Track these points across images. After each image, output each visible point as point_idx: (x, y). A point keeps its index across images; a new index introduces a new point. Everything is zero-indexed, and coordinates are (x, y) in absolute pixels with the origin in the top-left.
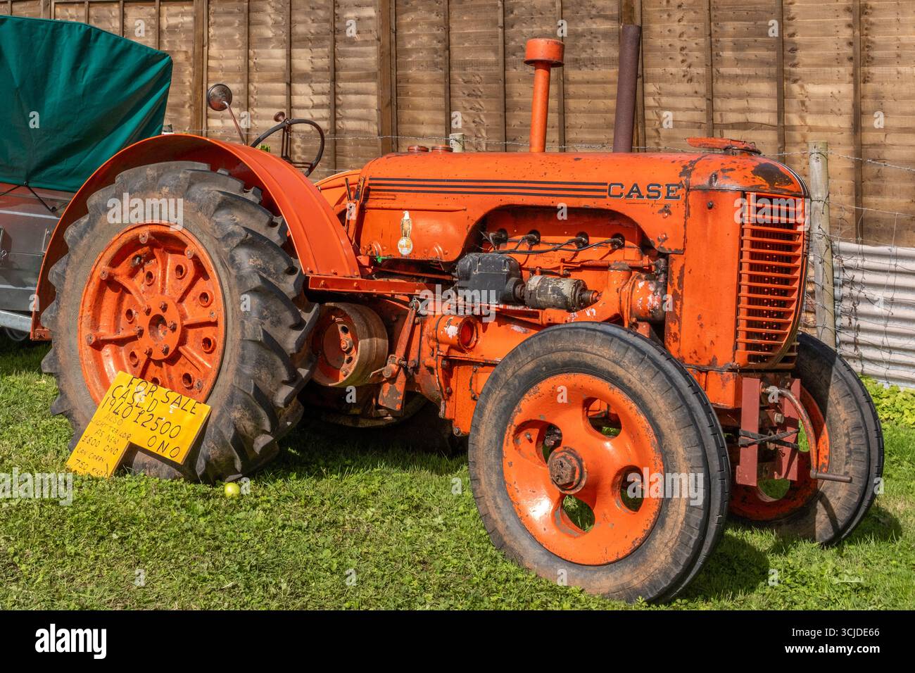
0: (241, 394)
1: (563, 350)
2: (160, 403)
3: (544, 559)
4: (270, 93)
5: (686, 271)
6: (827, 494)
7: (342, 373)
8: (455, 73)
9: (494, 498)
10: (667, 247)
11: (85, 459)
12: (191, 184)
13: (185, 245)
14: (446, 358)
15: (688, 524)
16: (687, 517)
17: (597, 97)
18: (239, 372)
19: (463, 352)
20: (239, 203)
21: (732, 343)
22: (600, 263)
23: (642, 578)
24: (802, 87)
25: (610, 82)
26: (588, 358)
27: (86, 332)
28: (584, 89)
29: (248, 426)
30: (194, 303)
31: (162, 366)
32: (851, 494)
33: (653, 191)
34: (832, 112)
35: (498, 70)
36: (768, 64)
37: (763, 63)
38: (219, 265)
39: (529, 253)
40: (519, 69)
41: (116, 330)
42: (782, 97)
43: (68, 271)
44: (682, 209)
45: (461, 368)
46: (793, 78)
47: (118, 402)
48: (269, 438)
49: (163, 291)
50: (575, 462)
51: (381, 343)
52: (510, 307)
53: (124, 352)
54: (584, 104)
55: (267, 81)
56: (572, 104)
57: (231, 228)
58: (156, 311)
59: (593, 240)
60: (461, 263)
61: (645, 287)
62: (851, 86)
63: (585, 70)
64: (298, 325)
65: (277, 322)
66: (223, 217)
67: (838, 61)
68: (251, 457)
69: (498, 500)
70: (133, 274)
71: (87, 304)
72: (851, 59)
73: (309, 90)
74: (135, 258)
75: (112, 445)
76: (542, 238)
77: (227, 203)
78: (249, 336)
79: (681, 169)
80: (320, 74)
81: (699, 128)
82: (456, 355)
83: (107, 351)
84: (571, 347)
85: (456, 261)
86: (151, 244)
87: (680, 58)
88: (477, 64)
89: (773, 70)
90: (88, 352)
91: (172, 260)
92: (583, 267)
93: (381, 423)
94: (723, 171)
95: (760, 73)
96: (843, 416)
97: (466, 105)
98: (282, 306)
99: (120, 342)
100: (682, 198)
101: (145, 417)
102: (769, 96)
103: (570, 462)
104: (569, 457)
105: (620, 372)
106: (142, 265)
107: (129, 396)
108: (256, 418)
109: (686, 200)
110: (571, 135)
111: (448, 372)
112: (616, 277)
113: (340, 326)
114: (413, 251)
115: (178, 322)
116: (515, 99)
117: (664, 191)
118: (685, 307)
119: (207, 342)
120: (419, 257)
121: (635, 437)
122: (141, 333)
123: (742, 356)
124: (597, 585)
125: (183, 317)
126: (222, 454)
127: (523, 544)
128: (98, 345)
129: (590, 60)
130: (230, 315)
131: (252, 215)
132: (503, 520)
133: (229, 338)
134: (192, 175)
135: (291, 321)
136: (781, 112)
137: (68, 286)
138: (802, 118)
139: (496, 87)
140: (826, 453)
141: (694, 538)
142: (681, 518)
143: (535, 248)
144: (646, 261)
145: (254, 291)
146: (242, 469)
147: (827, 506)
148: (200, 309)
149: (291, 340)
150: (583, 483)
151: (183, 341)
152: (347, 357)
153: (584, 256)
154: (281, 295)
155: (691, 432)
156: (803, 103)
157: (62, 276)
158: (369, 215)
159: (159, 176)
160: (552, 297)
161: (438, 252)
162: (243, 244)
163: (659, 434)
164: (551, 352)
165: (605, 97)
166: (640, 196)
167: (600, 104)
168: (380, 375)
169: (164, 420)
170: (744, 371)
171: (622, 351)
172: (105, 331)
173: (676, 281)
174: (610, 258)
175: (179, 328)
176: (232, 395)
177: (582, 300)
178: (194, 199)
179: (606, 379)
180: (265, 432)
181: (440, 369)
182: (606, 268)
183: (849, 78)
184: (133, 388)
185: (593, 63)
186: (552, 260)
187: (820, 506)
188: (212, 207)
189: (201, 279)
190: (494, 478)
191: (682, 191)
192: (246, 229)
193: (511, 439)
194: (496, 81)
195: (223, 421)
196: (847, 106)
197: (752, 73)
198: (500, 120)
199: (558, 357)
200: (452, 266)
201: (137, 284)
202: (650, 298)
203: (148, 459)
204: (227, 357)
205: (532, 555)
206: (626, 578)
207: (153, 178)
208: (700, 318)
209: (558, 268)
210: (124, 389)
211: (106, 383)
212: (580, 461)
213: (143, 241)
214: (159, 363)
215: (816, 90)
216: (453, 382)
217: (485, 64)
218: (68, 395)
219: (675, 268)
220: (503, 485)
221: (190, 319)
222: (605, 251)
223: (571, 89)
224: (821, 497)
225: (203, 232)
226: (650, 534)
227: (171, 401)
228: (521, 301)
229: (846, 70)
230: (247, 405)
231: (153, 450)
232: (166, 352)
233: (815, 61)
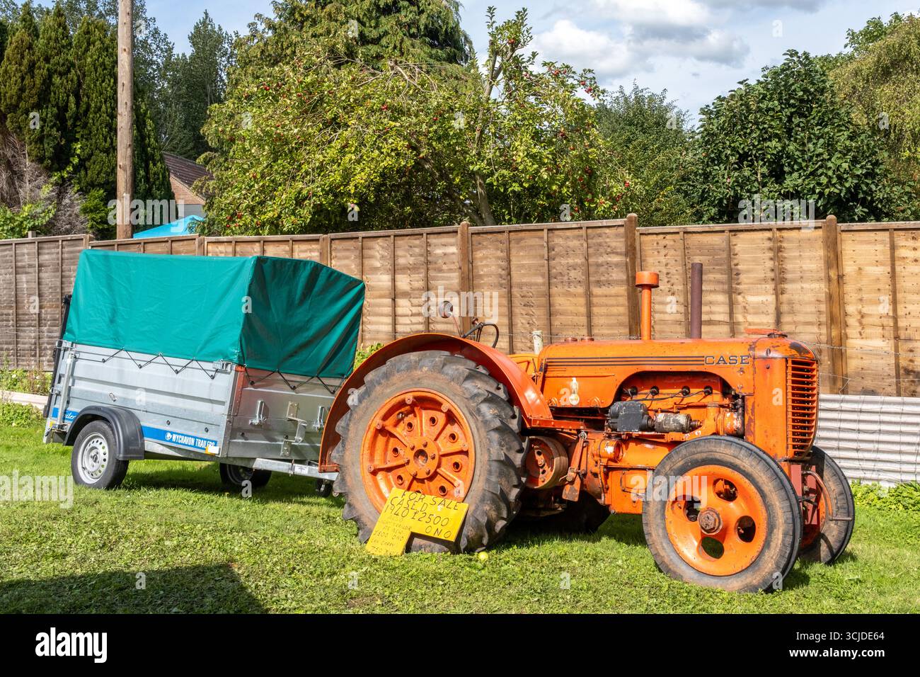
0: (490, 495)
1: (701, 452)
2: (429, 505)
3: (696, 576)
4: (379, 305)
5: (756, 405)
6: (826, 534)
7: (540, 480)
8: (515, 291)
9: (661, 543)
10: (742, 392)
11: (378, 545)
12: (444, 365)
13: (440, 404)
14: (605, 467)
15: (784, 545)
16: (783, 541)
17: (612, 306)
18: (488, 481)
19: (616, 462)
20: (478, 375)
21: (785, 445)
22: (699, 404)
23: (758, 578)
24: (744, 297)
25: (621, 296)
26: (718, 456)
27: (367, 464)
28: (604, 300)
29: (493, 514)
30: (445, 440)
31: (424, 483)
32: (840, 532)
33: (733, 360)
34: (763, 312)
35: (544, 289)
36: (722, 283)
37: (719, 282)
38: (468, 415)
39: (652, 400)
40: (560, 287)
41: (385, 462)
42: (731, 304)
43: (351, 425)
44: (751, 370)
45: (614, 472)
46: (738, 292)
47: (396, 508)
48: (504, 522)
49: (422, 434)
50: (715, 516)
51: (564, 459)
52: (646, 433)
53: (391, 476)
54: (603, 310)
55: (376, 298)
56: (595, 310)
57: (476, 391)
58: (419, 447)
59: (693, 391)
60: (612, 408)
61: (731, 415)
62: (774, 296)
63: (604, 288)
64: (520, 451)
65: (509, 449)
66: (469, 385)
67: (765, 280)
68: (493, 533)
69: (664, 544)
70: (396, 425)
71: (367, 445)
72: (773, 280)
73: (408, 304)
74: (399, 414)
75: (398, 535)
76: (660, 391)
77: (471, 376)
78: (495, 458)
79: (748, 347)
80: (416, 292)
81: (680, 324)
82: (612, 464)
83: (380, 476)
84: (707, 450)
85: (609, 407)
86: (413, 405)
87: (667, 280)
88: (530, 285)
89: (726, 287)
90: (369, 477)
91: (426, 415)
92: (689, 407)
93: (556, 512)
94: (773, 347)
95: (717, 289)
96: (833, 488)
97: (524, 312)
98: (513, 438)
99: (389, 470)
100: (751, 363)
101: (420, 515)
102: (723, 303)
103: (712, 516)
104: (712, 513)
105: (738, 462)
106: (402, 419)
107: (405, 502)
108: (498, 510)
109: (753, 365)
110: (595, 331)
111: (606, 476)
112: (712, 411)
113: (536, 451)
114: (580, 402)
115: (436, 453)
116: (557, 308)
117: (739, 360)
118: (756, 426)
119: (456, 465)
120: (584, 406)
121: (748, 499)
122: (408, 462)
123: (791, 452)
124: (731, 586)
125: (439, 450)
126: (476, 534)
127: (682, 569)
128: (374, 473)
129: (607, 281)
130: (478, 445)
131: (487, 383)
132: (668, 556)
133: (478, 461)
134: (445, 359)
135: (518, 448)
136: (731, 313)
137: (351, 435)
138: (745, 317)
139: (544, 300)
140: (824, 510)
141: (788, 552)
142: (780, 542)
143: (656, 397)
144: (726, 401)
145: (496, 430)
146: (488, 543)
147: (827, 541)
148: (449, 444)
149: (518, 459)
150: (721, 527)
151: (439, 466)
152: (541, 470)
153: (687, 400)
154: (511, 431)
155: (783, 493)
156: (745, 307)
157: (347, 428)
158: (547, 381)
159: (420, 360)
160: (673, 425)
161: (597, 402)
162: (486, 400)
163: (763, 495)
164: (694, 454)
165: (618, 306)
166: (725, 363)
167: (615, 310)
168: (565, 480)
169: (435, 516)
170: (791, 461)
171: (738, 450)
172: (378, 463)
173: (750, 412)
174: (704, 400)
175: (437, 458)
176: (484, 496)
177: (691, 426)
178: (447, 374)
179: (729, 467)
180: (503, 519)
181: (602, 474)
182: (704, 406)
183: (772, 291)
184: (406, 498)
185: (609, 283)
186: (669, 404)
187: (822, 541)
188: (462, 379)
189: (449, 425)
190: (661, 531)
191: (750, 359)
192: (488, 391)
193: (670, 509)
194: (544, 296)
195: (478, 513)
196: (772, 309)
197: (712, 289)
198: (546, 322)
199: (699, 457)
200: (606, 410)
201: (400, 431)
202: (735, 422)
203: (423, 542)
204: (477, 472)
205: (688, 573)
206: (748, 580)
207: (416, 362)
208: (766, 432)
209: (673, 408)
210: (400, 499)
211: (384, 499)
212: (718, 515)
213: (409, 402)
214: (422, 481)
215: (752, 299)
216: (609, 481)
217: (536, 284)
218: (356, 507)
219: (749, 403)
220: (667, 536)
221: (443, 451)
222: (701, 397)
223: (595, 300)
224: (823, 536)
225: (455, 395)
226: (761, 553)
227: (438, 503)
228: (652, 429)
229: (770, 286)
230: (493, 501)
231: (431, 534)
232: (428, 473)
233: (751, 281)
